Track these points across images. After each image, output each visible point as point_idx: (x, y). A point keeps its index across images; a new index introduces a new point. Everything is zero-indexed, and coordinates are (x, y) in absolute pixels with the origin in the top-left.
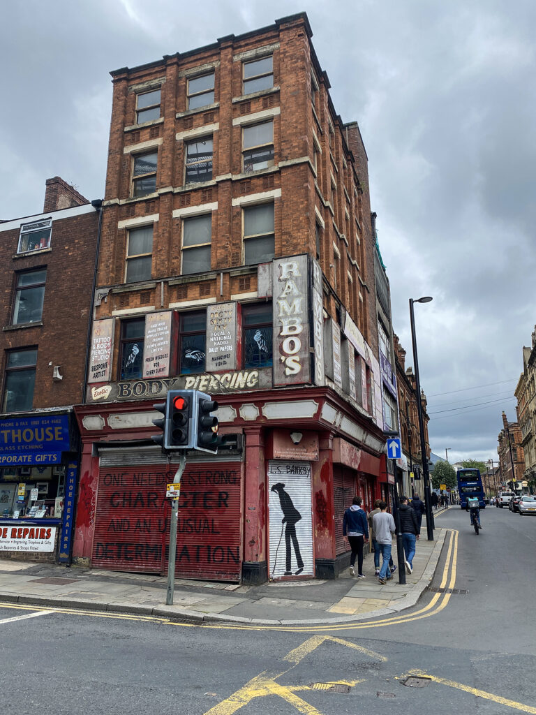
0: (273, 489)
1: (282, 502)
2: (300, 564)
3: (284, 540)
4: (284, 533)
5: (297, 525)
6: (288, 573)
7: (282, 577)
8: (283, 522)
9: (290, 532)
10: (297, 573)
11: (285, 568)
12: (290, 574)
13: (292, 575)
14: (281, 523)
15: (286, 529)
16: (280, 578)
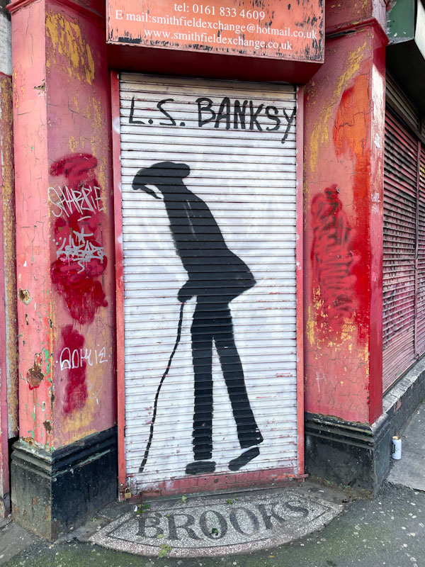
2: (249, 433)
3: (189, 355)
4: (187, 332)
5: (238, 307)
6: (201, 465)
7: (176, 482)
8: (183, 298)
9: (212, 331)
10: (234, 465)
11: (189, 450)
12: (211, 467)
13: (217, 470)
14: (176, 301)
15: (195, 322)
16: (169, 484)
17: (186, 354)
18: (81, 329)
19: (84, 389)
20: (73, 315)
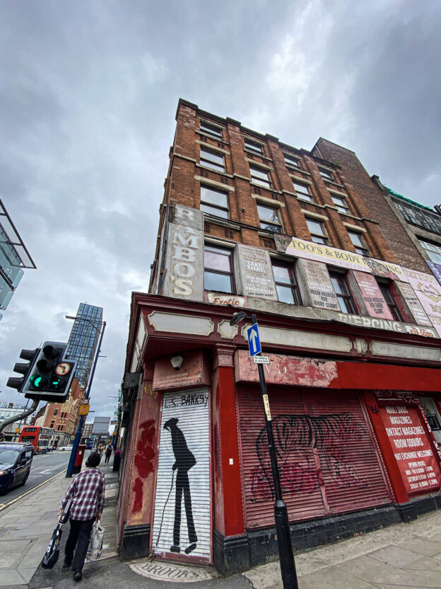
0: (165, 427)
1: (174, 442)
2: (193, 536)
3: (175, 494)
4: (174, 484)
5: (191, 472)
6: (175, 548)
7: (167, 554)
8: (174, 469)
9: (182, 484)
10: (188, 551)
11: (172, 539)
12: (178, 550)
13: (181, 552)
14: (172, 470)
15: (177, 479)
16: (164, 555)
17: (174, 494)
18: (143, 480)
19: (141, 503)
20: (140, 474)
